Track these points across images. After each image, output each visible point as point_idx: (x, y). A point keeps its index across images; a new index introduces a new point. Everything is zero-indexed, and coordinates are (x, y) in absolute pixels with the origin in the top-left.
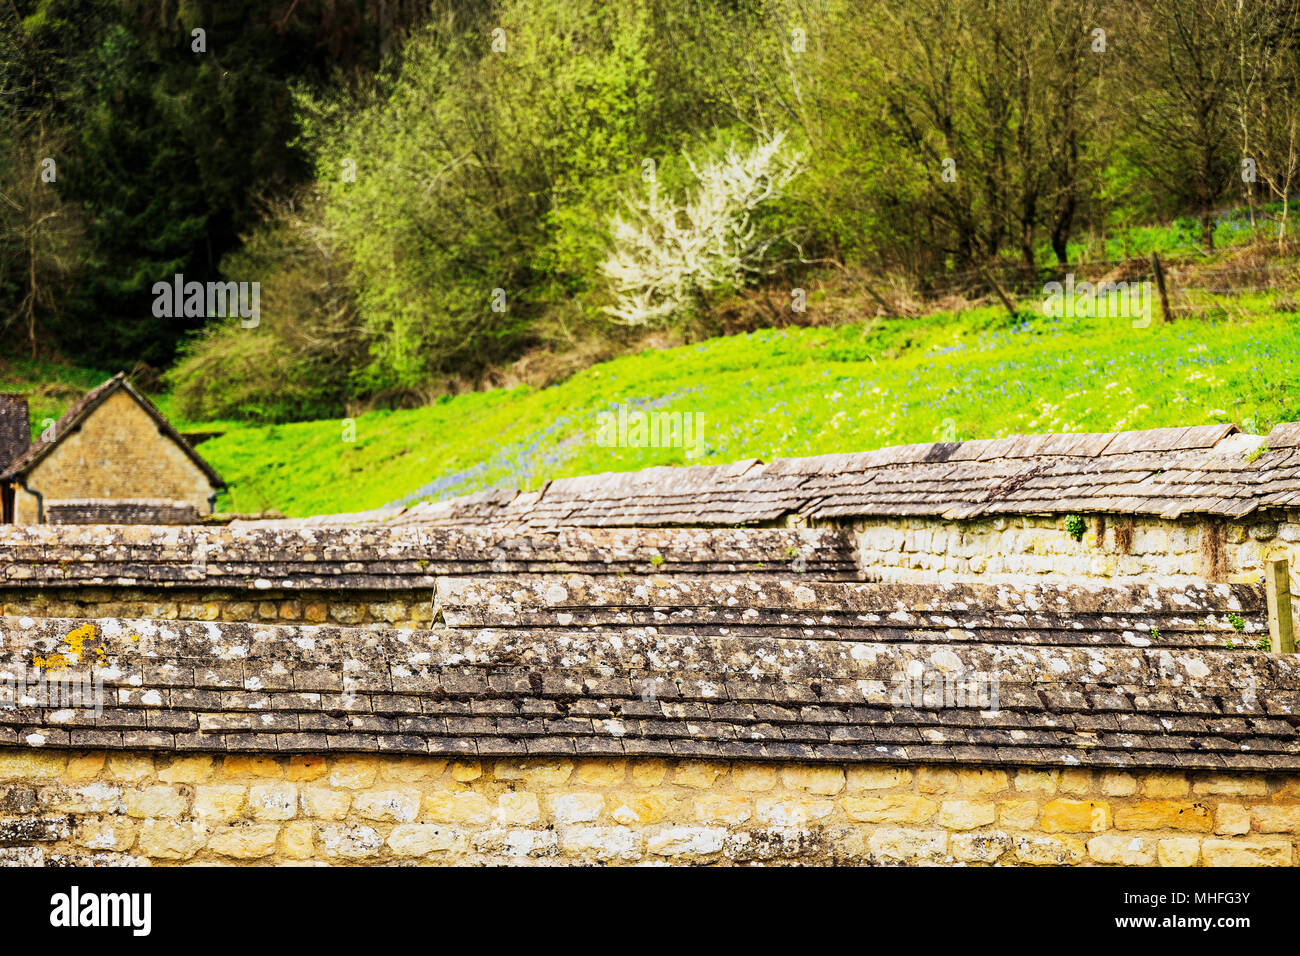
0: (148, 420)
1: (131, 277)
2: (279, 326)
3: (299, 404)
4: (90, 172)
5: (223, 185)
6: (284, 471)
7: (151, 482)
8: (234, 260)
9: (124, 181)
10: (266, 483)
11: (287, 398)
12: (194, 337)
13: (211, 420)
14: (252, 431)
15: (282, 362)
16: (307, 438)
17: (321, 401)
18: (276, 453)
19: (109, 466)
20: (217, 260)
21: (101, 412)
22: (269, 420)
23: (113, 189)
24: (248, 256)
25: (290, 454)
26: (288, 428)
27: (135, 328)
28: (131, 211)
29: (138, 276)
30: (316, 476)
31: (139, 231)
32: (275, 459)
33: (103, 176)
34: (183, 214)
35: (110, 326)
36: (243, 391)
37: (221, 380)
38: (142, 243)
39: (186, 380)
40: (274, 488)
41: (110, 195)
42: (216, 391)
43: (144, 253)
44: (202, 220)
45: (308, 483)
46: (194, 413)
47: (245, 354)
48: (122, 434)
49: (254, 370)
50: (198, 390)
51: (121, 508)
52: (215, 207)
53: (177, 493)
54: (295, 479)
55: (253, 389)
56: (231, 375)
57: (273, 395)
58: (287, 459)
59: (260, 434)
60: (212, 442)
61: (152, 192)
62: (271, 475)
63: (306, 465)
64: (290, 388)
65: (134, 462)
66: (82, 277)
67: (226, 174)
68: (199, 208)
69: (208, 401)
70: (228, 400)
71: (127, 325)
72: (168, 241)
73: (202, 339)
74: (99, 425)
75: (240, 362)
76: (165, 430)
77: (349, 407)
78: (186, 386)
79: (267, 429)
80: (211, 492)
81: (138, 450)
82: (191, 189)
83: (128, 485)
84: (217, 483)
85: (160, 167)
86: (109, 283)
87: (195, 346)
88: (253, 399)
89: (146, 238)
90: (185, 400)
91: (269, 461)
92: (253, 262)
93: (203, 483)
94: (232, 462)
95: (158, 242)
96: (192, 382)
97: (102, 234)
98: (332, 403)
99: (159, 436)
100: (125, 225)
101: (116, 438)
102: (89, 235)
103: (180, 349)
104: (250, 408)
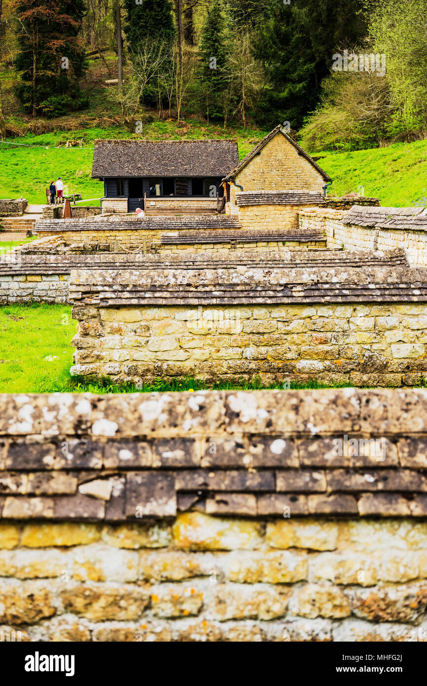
0: (293, 148)
1: (284, 91)
2: (348, 108)
3: (358, 143)
4: (266, 46)
5: (321, 48)
6: (356, 173)
7: (295, 179)
8: (327, 81)
9: (280, 49)
10: (348, 179)
11: (353, 140)
12: (311, 115)
13: (319, 151)
14: (338, 155)
15: (351, 125)
16: (365, 157)
17: (368, 141)
18: (352, 164)
19: (274, 172)
20: (320, 82)
21: (270, 145)
22: (347, 150)
23: (275, 53)
24: (333, 79)
25: (359, 165)
26: (355, 153)
27: (286, 113)
28: (283, 63)
29: (287, 90)
30: (374, 175)
31: (287, 71)
32: (352, 167)
33: (271, 47)
34: (305, 63)
35: (276, 113)
36: (333, 138)
37: (323, 133)
38: (288, 76)
39: (308, 134)
40: (352, 181)
41: (274, 56)
42: (321, 138)
43: (289, 80)
44: (313, 65)
45: (370, 178)
46: (312, 148)
47: (334, 121)
48: (280, 156)
49: (338, 128)
50: (314, 138)
51: (279, 195)
52: (318, 59)
53: (307, 184)
54: (363, 176)
55: (337, 136)
56: (328, 131)
57: (347, 139)
58: (358, 167)
59: (343, 156)
60: (321, 160)
61: (292, 53)
62: (351, 174)
63: (368, 169)
64: (354, 136)
65: (286, 169)
66: (263, 93)
67: (323, 44)
68: (312, 59)
69: (318, 143)
70: (327, 142)
71: (283, 113)
72: (299, 75)
73: (315, 115)
74: (269, 152)
75: (332, 125)
76: (301, 153)
77: (381, 143)
78: (308, 136)
79: (346, 153)
80: (324, 184)
81: (289, 164)
82: (309, 51)
83: (284, 181)
84: (326, 180)
85: (295, 42)
86: (275, 94)
87: (311, 119)
88: (337, 141)
89: (290, 74)
90: (308, 143)
91: (349, 168)
92: (336, 81)
93: (320, 179)
94: (331, 169)
95: (295, 75)
96: (311, 135)
97: (271, 73)
98: (372, 142)
99: (298, 156)
100: (281, 69)
101: (277, 158)
102: (266, 74)
103: (305, 120)
104: (337, 145)
